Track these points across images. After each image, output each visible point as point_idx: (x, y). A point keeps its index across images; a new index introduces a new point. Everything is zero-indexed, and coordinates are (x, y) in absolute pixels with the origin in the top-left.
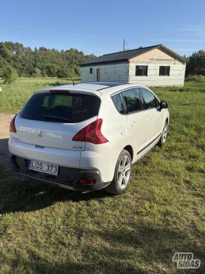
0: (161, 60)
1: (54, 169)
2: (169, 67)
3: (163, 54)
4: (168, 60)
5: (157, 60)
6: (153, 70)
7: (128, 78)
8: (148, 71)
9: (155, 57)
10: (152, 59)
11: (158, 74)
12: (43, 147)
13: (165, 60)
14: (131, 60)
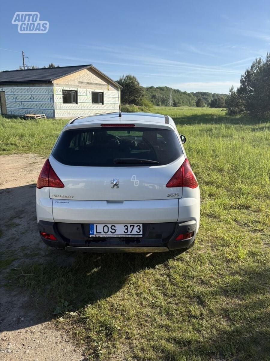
0: (92, 84)
1: (136, 229)
2: (103, 93)
3: (94, 77)
4: (100, 84)
5: (88, 83)
6: (85, 96)
7: (53, 106)
8: (79, 97)
9: (85, 80)
10: (82, 83)
11: (91, 101)
12: (121, 202)
13: (96, 84)
14: (55, 82)
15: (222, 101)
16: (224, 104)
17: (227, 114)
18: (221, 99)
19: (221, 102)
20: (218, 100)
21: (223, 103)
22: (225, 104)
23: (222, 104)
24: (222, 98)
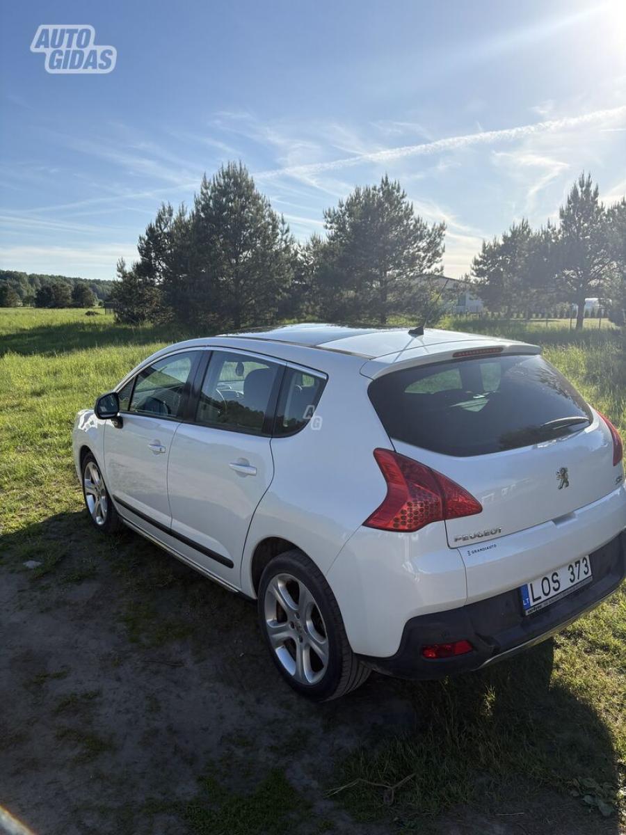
1: (582, 566)
15: (65, 292)
16: (70, 298)
17: (118, 322)
18: (60, 288)
19: (63, 295)
20: (52, 290)
21: (67, 298)
22: (72, 298)
23: (64, 300)
24: (63, 286)
